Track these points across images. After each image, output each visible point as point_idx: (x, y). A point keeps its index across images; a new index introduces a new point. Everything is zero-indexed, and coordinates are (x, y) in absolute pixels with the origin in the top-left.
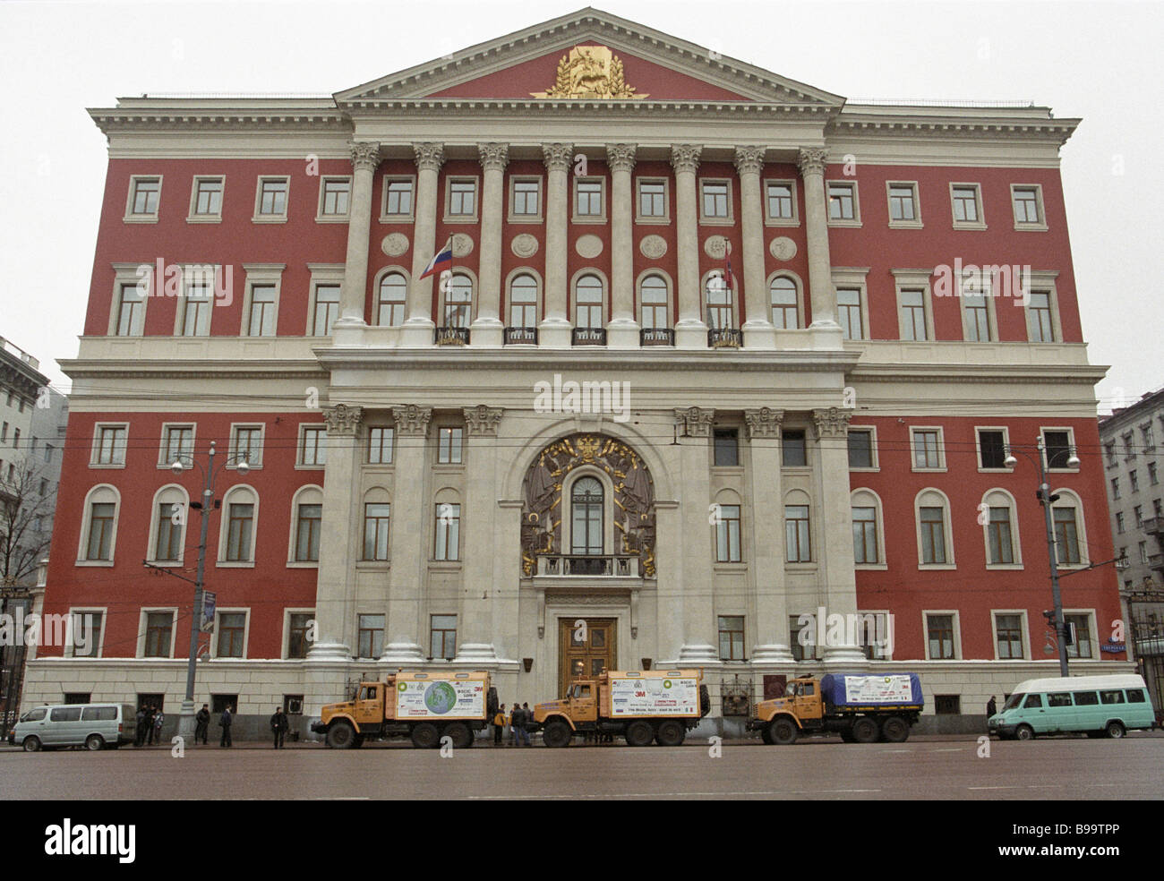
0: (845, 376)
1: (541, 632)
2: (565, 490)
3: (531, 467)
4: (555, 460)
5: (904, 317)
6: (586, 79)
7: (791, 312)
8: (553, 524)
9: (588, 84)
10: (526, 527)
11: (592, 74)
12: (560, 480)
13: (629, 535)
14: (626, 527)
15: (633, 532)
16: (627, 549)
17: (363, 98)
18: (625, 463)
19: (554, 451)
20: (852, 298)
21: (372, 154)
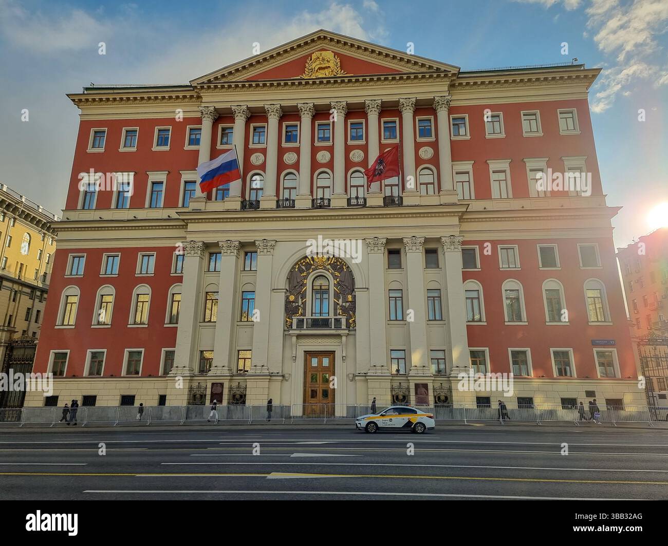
0: (459, 219)
1: (295, 359)
2: (309, 282)
3: (291, 271)
4: (303, 267)
5: (494, 187)
6: (320, 69)
7: (430, 187)
8: (302, 301)
9: (321, 71)
10: (288, 303)
11: (323, 66)
12: (306, 277)
13: (342, 306)
14: (340, 302)
15: (344, 304)
16: (341, 313)
17: (206, 84)
18: (340, 268)
19: (303, 263)
20: (465, 178)
21: (211, 113)
